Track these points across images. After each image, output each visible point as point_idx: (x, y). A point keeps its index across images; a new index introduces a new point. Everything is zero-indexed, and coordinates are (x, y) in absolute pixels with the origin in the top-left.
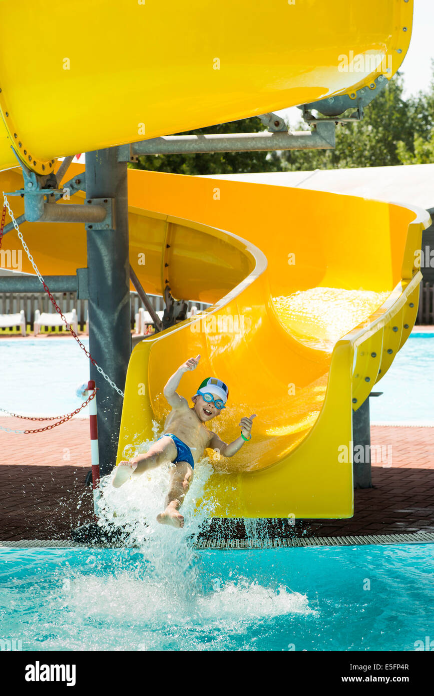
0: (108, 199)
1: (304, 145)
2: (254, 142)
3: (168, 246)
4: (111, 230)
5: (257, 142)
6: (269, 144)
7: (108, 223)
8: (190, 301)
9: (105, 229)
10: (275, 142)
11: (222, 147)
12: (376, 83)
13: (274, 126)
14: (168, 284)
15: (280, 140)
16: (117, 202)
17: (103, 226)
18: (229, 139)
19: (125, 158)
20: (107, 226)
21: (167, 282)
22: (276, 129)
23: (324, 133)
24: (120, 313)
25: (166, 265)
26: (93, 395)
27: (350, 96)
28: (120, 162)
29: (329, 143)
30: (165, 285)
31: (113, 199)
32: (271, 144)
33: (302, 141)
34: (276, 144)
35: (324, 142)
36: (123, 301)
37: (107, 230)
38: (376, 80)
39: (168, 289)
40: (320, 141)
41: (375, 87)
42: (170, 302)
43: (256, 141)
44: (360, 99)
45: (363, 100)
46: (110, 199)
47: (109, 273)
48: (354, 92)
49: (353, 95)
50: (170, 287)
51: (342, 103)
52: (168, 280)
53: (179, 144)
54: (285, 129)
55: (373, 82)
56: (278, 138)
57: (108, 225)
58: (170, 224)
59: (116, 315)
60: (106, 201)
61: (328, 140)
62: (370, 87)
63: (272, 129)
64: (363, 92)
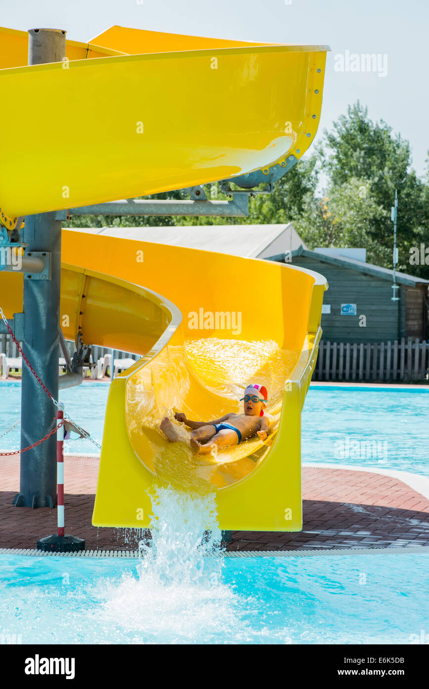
0: (46, 253)
1: (222, 213)
2: (177, 208)
3: (83, 296)
4: (47, 280)
5: (181, 208)
6: (190, 210)
7: (46, 275)
8: (93, 345)
9: (43, 279)
10: (196, 209)
11: (149, 211)
12: (286, 161)
13: (195, 195)
14: (80, 330)
15: (201, 207)
16: (53, 256)
17: (41, 276)
18: (155, 205)
19: (62, 217)
20: (44, 277)
21: (80, 328)
22: (197, 197)
23: (240, 203)
24: (52, 354)
25: (81, 313)
26: (62, 424)
27: (263, 172)
28: (57, 221)
29: (243, 212)
30: (78, 330)
31: (51, 253)
32: (192, 211)
33: (221, 209)
34: (197, 211)
35: (239, 211)
36: (55, 344)
37: (43, 280)
38: (287, 159)
39: (80, 334)
40: (236, 210)
41: (285, 165)
42: (80, 346)
43: (179, 208)
44: (272, 175)
45: (275, 176)
46: (48, 253)
47: (43, 318)
48: (267, 169)
49: (266, 171)
50: (82, 332)
51: (256, 177)
52: (81, 326)
53: (110, 207)
54: (204, 198)
55: (284, 161)
56: (198, 206)
57: (46, 276)
58: (87, 276)
59: (48, 356)
60: (44, 255)
61: (243, 210)
62: (281, 165)
63: (194, 197)
64: (275, 169)
